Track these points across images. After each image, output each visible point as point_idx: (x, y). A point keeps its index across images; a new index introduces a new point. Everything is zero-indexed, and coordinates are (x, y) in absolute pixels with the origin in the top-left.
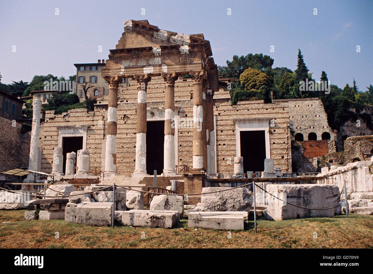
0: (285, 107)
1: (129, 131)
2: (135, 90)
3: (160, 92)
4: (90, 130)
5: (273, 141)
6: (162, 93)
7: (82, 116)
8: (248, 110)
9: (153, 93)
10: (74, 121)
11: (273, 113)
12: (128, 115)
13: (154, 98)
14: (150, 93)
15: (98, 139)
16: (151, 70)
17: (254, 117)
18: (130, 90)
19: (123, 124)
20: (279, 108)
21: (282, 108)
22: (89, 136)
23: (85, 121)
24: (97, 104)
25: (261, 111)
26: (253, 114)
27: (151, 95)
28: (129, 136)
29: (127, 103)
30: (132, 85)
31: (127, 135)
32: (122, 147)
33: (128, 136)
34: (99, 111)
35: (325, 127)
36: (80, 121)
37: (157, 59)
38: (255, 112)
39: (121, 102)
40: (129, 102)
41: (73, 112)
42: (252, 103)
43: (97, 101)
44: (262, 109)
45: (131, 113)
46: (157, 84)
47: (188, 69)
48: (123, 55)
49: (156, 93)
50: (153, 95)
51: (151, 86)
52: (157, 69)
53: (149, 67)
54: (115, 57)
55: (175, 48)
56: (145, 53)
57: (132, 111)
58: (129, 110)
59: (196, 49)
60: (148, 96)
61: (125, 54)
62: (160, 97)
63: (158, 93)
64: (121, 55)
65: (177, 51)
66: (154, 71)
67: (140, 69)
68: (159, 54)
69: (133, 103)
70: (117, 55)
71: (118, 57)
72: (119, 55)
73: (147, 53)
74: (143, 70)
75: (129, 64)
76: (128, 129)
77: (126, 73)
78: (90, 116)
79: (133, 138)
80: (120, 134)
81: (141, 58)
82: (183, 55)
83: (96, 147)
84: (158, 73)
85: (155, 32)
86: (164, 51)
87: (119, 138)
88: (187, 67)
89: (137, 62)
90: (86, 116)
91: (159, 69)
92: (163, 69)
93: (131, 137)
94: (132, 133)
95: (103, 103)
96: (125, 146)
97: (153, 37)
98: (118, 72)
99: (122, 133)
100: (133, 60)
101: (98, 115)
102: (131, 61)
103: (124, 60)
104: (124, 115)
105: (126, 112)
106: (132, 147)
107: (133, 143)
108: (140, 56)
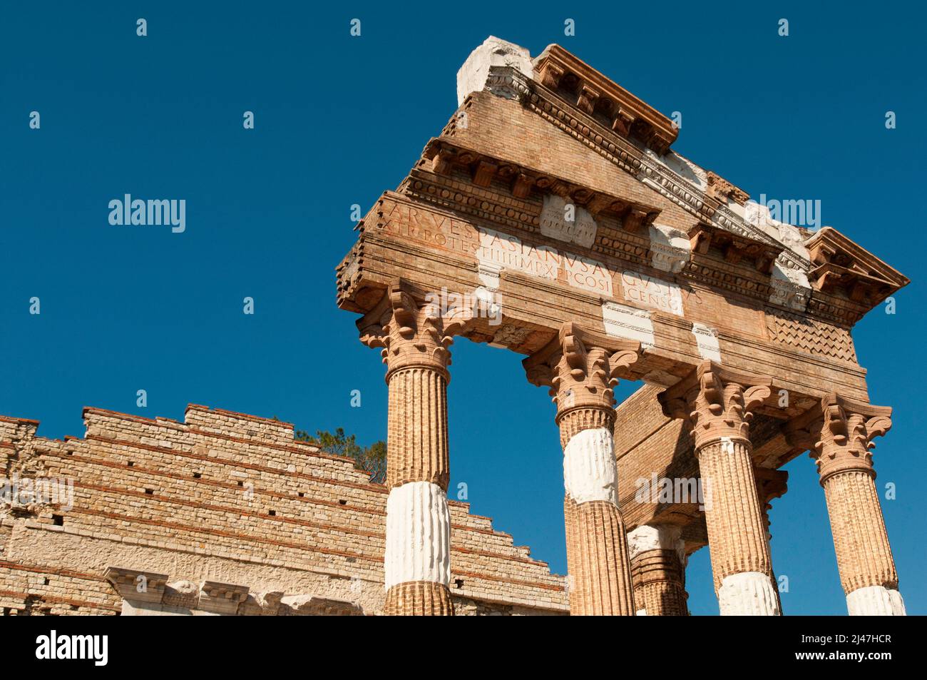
2: (112, 465)
3: (253, 514)
6: (264, 517)
13: (218, 533)
14: (199, 505)
16: (642, 330)
27: (204, 513)
29: (57, 528)
37: (663, 286)
40: (66, 527)
45: (76, 597)
46: (241, 465)
47: (813, 382)
48: (495, 197)
49: (233, 511)
50: (214, 521)
51: (205, 469)
52: (669, 337)
53: (627, 309)
54: (445, 193)
55: (753, 260)
56: (614, 233)
57: (83, 584)
58: (62, 572)
59: (837, 302)
60: (185, 515)
61: (508, 201)
62: (251, 539)
63: (241, 512)
64: (489, 195)
65: (762, 279)
66: (660, 342)
67: (591, 309)
68: (673, 266)
69: (96, 535)
70: (462, 187)
71: (465, 200)
72: (475, 191)
73: (625, 237)
74: (601, 319)
75: (518, 261)
77: (512, 302)
81: (583, 252)
82: (777, 308)
84: (680, 358)
85: (648, 151)
86: (704, 262)
88: (807, 373)
89: (562, 264)
91: (682, 340)
92: (702, 346)
97: (633, 174)
98: (463, 281)
100: (541, 250)
102: (527, 249)
103: (492, 232)
104: (30, 600)
105: (47, 583)
108: (580, 241)
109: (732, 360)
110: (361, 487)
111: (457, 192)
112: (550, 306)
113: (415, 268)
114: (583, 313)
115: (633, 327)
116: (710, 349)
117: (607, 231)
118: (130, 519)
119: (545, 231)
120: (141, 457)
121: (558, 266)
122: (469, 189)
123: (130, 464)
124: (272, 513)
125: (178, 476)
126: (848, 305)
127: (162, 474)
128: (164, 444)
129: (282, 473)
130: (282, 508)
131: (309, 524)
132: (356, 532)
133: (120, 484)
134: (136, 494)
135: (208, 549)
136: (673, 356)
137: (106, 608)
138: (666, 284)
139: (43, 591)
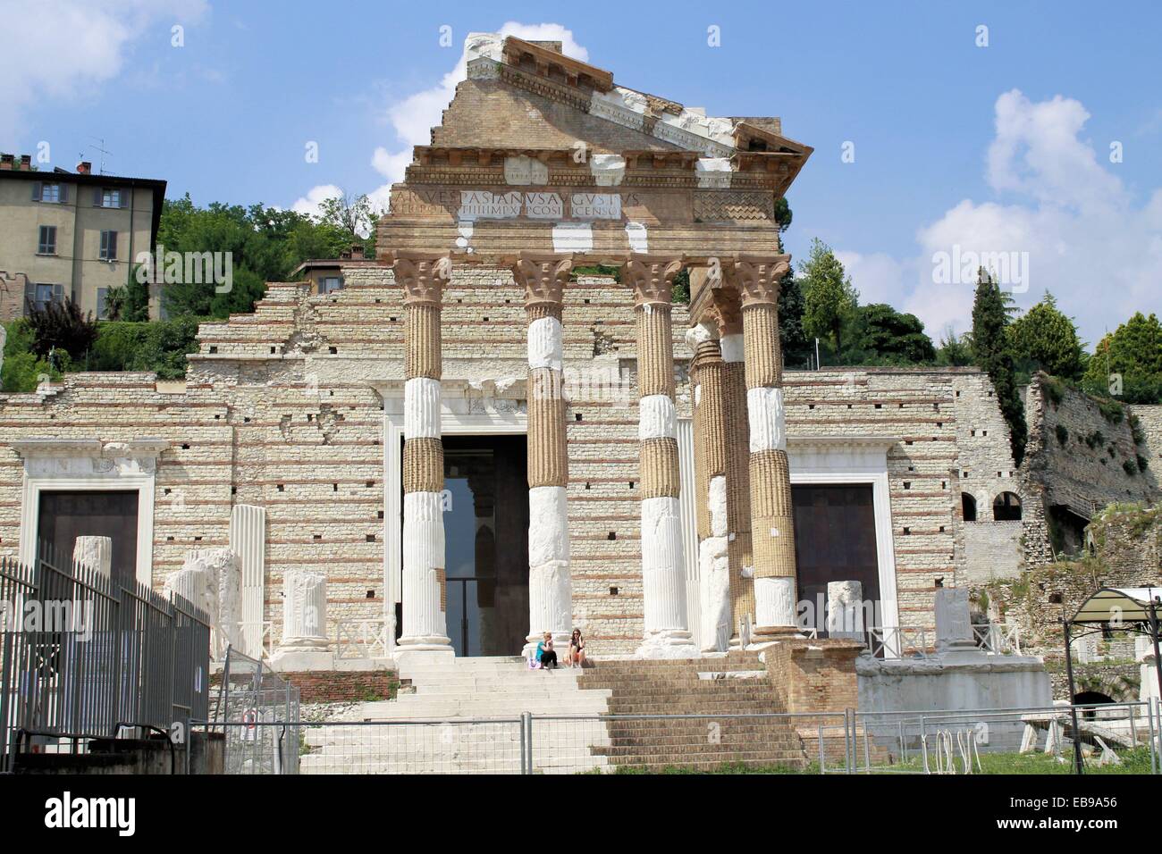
0: (943, 401)
1: (343, 473)
2: (364, 304)
3: (472, 322)
4: (167, 463)
5: (903, 523)
6: (479, 323)
7: (131, 405)
8: (812, 407)
10: (97, 425)
11: (899, 421)
12: (338, 405)
15: (207, 503)
16: (583, 239)
17: (834, 431)
18: (341, 304)
19: (317, 444)
20: (922, 402)
21: (929, 401)
22: (167, 491)
23: (148, 424)
24: (201, 356)
25: (858, 411)
26: (830, 422)
28: (344, 492)
29: (334, 356)
30: (354, 287)
31: (336, 489)
32: (316, 537)
33: (340, 494)
34: (210, 386)
35: (1006, 474)
36: (122, 425)
37: (606, 197)
38: (837, 413)
39: (306, 350)
40: (340, 354)
41: (90, 386)
42: (827, 379)
43: (197, 341)
44: (860, 402)
45: (352, 401)
46: (459, 286)
48: (468, 170)
49: (455, 323)
52: (604, 239)
53: (573, 225)
54: (432, 176)
55: (680, 164)
56: (561, 171)
57: (356, 392)
58: (340, 386)
59: (757, 175)
61: (477, 169)
62: (471, 342)
63: (461, 323)
64: (462, 170)
65: (688, 174)
66: (598, 244)
67: (540, 232)
68: (613, 180)
69: (360, 356)
70: (443, 169)
71: (447, 176)
72: (452, 170)
74: (551, 239)
75: (490, 208)
76: (340, 463)
77: (482, 242)
78: (168, 405)
79: (360, 502)
80: (303, 482)
81: (542, 189)
82: (706, 190)
83: (200, 538)
84: (612, 252)
85: (596, 93)
86: (636, 173)
87: (300, 502)
88: (724, 240)
89: (524, 203)
90: (151, 405)
91: (616, 239)
92: (633, 239)
93: (356, 497)
94: (356, 482)
95: (227, 352)
96: (328, 532)
97: (587, 113)
98: (447, 238)
99: (315, 481)
100: (508, 196)
101: (208, 401)
102: (497, 198)
103: (470, 193)
104: (323, 406)
105: (332, 394)
106: (357, 537)
107: (363, 521)
108: (537, 182)
109: (656, 245)
111: (440, 173)
112: (512, 238)
113: (413, 237)
114: (536, 238)
115: (576, 239)
116: (639, 239)
117: (555, 171)
118: (383, 342)
119: (510, 182)
120: (381, 294)
121: (521, 205)
122: (448, 169)
123: (378, 301)
124: (486, 319)
126: (768, 176)
129: (491, 287)
130: (494, 314)
131: (515, 323)
133: (373, 318)
136: (607, 253)
137: (373, 405)
138: (609, 195)
139: (329, 401)
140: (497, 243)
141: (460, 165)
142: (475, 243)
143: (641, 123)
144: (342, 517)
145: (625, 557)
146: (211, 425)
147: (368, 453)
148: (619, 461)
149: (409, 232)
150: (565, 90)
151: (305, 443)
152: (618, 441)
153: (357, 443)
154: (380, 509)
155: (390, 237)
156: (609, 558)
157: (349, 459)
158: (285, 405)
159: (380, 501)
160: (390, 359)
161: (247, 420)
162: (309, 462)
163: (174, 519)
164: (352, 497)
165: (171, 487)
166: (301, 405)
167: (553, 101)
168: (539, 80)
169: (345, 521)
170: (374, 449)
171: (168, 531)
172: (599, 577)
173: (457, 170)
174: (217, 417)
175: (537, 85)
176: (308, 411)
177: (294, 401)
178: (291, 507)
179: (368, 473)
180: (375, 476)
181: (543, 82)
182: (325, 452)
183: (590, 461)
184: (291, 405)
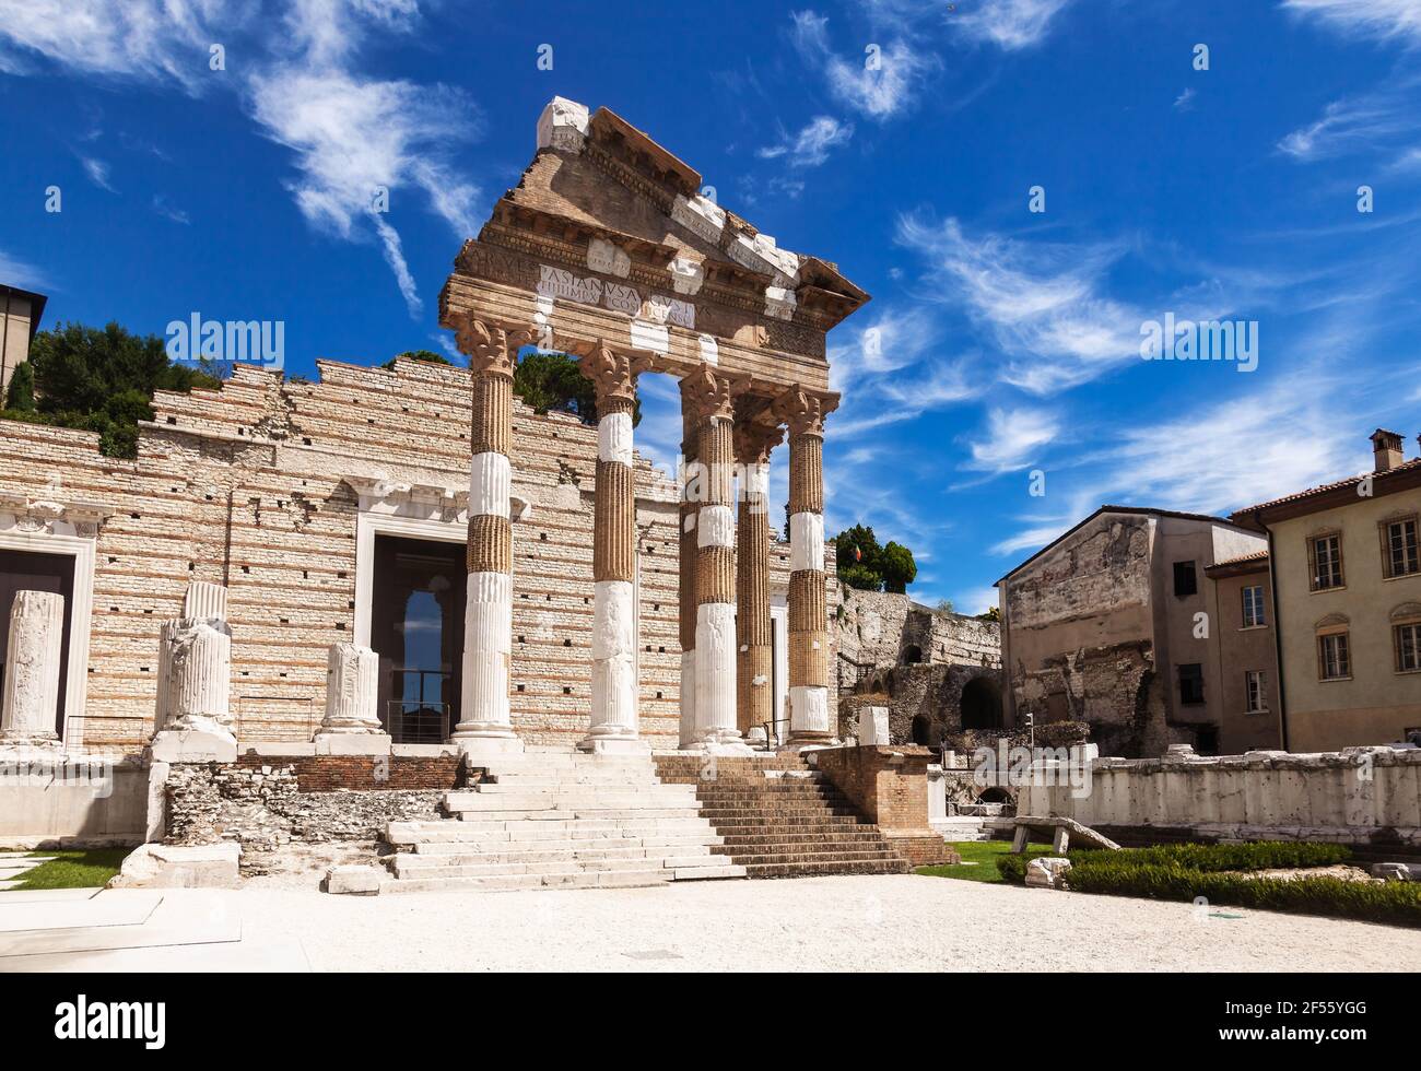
1: (315, 561)
2: (342, 402)
3: (448, 437)
4: (112, 530)
6: (456, 439)
7: (67, 464)
9: (420, 433)
10: (22, 479)
12: (312, 496)
13: (424, 451)
14: (409, 431)
15: (160, 576)
16: (659, 340)
19: (287, 530)
22: (112, 560)
23: (90, 488)
24: (155, 424)
27: (413, 436)
29: (307, 447)
31: (306, 576)
32: (283, 621)
33: (310, 582)
34: (165, 457)
36: (56, 484)
37: (682, 305)
39: (276, 437)
40: (314, 446)
41: (14, 436)
43: (155, 409)
45: (326, 493)
46: (438, 402)
47: (787, 375)
48: (551, 242)
49: (432, 435)
50: (420, 442)
51: (411, 404)
52: (680, 345)
53: (651, 326)
54: (513, 240)
55: (752, 285)
56: (643, 267)
57: (330, 485)
58: (313, 477)
60: (400, 438)
61: (561, 244)
62: (448, 455)
63: (439, 436)
64: (546, 241)
65: (756, 297)
66: (673, 349)
67: (619, 325)
68: (690, 291)
69: (336, 452)
70: (525, 235)
71: (528, 245)
72: (535, 238)
73: (652, 269)
74: (630, 334)
75: (570, 290)
76: (310, 552)
77: (561, 323)
78: (115, 471)
79: (331, 591)
80: (271, 566)
81: (621, 281)
82: (770, 319)
83: (150, 612)
84: (686, 361)
85: (680, 196)
86: (713, 286)
87: (266, 585)
88: (784, 369)
89: (604, 292)
90: (93, 468)
91: (690, 348)
92: (705, 351)
93: (326, 586)
94: (327, 572)
95: (186, 425)
96: (295, 617)
97: (668, 214)
98: (524, 310)
99: (283, 566)
100: (588, 281)
101: (163, 473)
102: (577, 280)
103: (550, 269)
104: (294, 495)
105: (304, 484)
106: (328, 624)
107: (333, 609)
108: (618, 273)
109: (726, 361)
110: (529, 417)
111: (522, 238)
112: (591, 325)
113: (489, 301)
114: (615, 330)
115: (654, 339)
116: (711, 353)
117: (638, 266)
118: (360, 441)
119: (592, 266)
120: (363, 396)
121: (600, 292)
122: (530, 236)
123: (356, 401)
124: (462, 436)
125: (391, 410)
126: (825, 316)
127: (379, 408)
128: (378, 386)
132: (523, 449)
133: (350, 416)
134: (362, 423)
135: (416, 462)
136: (681, 359)
137: (348, 500)
138: (684, 304)
139: (302, 490)
140: (575, 327)
141: (543, 235)
142: (554, 322)
143: (719, 239)
144: (313, 604)
145: (577, 662)
146: (167, 497)
147: (343, 546)
148: (576, 579)
149: (486, 295)
150: (650, 185)
151: (273, 528)
152: (577, 562)
153: (329, 535)
154: (352, 599)
155: (464, 295)
156: (564, 662)
157: (321, 549)
158: (253, 488)
159: (352, 592)
160: (367, 460)
161: (209, 497)
162: (278, 547)
163: (119, 589)
164: (322, 586)
165: (116, 556)
166: (270, 491)
167: (635, 195)
168: (625, 167)
169: (314, 608)
170: (347, 542)
171: (111, 601)
172: (554, 678)
173: (541, 240)
174: (174, 490)
175: (621, 173)
176: (278, 497)
177: (264, 486)
178: (256, 590)
179: (343, 564)
180: (348, 568)
181: (629, 170)
182: (295, 539)
183: (551, 576)
184: (260, 489)
